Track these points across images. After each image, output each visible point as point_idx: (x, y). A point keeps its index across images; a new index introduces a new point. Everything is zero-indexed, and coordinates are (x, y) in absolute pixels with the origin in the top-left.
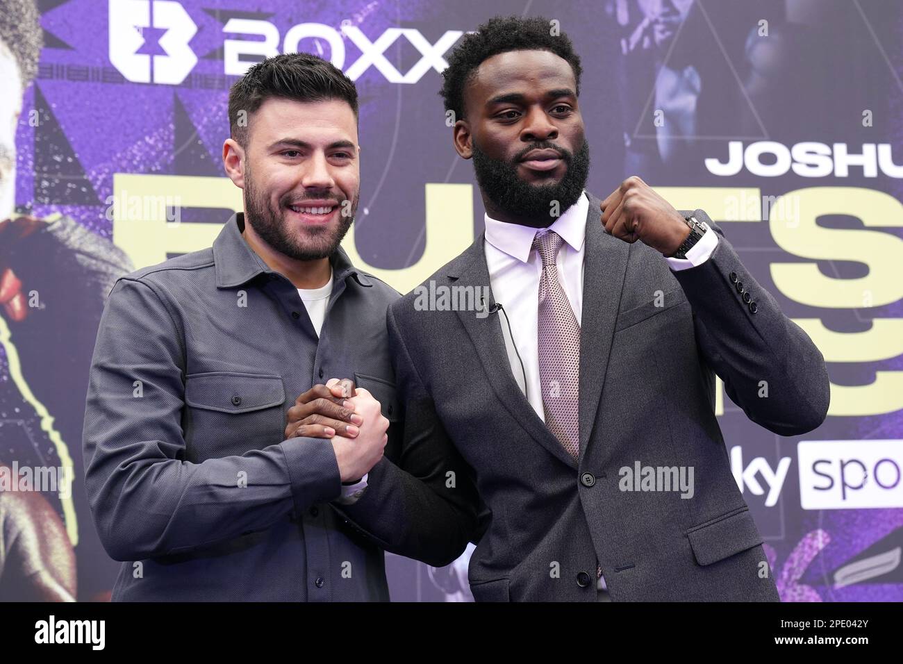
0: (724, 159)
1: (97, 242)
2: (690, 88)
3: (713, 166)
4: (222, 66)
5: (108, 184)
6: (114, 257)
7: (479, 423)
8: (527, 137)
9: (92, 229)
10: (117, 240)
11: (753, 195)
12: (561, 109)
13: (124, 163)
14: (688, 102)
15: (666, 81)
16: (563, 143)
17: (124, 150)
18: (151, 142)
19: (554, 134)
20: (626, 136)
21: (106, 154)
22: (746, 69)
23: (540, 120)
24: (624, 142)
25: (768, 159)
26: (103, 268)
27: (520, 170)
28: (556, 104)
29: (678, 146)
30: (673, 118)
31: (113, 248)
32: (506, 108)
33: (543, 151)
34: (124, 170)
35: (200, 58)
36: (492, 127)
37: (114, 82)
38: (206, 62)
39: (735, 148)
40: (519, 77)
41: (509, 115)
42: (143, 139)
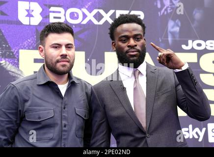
0: (187, 45)
1: (15, 68)
2: (178, 26)
3: (184, 47)
4: (49, 20)
5: (18, 52)
6: (19, 73)
7: (119, 118)
8: (129, 46)
9: (13, 65)
10: (20, 68)
11: (195, 55)
12: (138, 39)
13: (22, 47)
14: (177, 29)
15: (171, 23)
16: (138, 48)
17: (22, 43)
18: (30, 41)
19: (136, 46)
20: (160, 39)
21: (17, 44)
22: (193, 20)
23: (132, 42)
24: (159, 40)
25: (199, 45)
26: (16, 75)
27: (127, 55)
28: (136, 37)
29: (174, 41)
30: (173, 34)
31: (19, 70)
32: (124, 38)
33: (133, 50)
34: (22, 49)
35: (43, 18)
36: (120, 43)
37: (19, 25)
38: (44, 19)
39: (190, 42)
40: (127, 31)
41: (124, 40)
42: (27, 40)
